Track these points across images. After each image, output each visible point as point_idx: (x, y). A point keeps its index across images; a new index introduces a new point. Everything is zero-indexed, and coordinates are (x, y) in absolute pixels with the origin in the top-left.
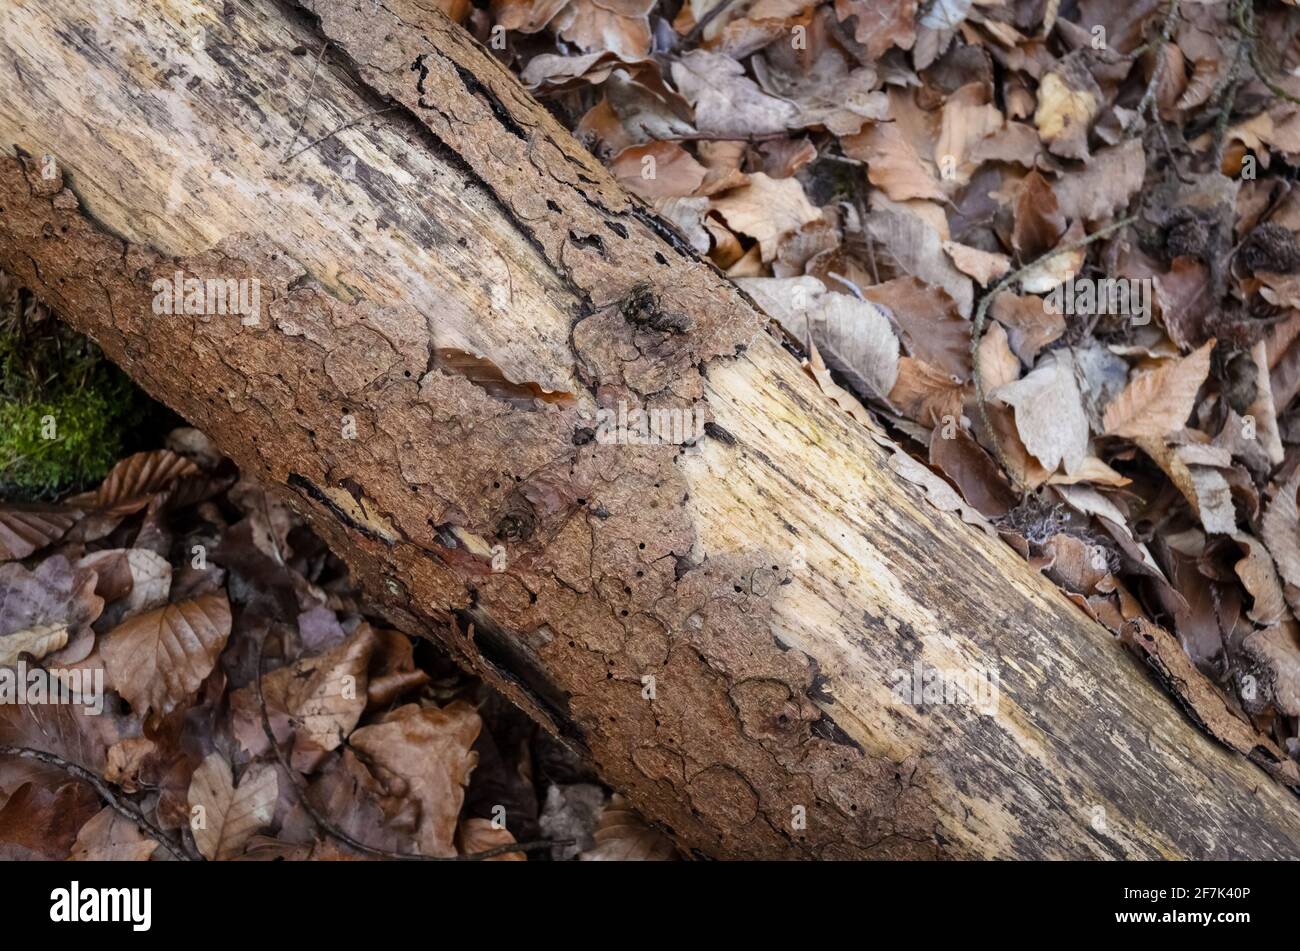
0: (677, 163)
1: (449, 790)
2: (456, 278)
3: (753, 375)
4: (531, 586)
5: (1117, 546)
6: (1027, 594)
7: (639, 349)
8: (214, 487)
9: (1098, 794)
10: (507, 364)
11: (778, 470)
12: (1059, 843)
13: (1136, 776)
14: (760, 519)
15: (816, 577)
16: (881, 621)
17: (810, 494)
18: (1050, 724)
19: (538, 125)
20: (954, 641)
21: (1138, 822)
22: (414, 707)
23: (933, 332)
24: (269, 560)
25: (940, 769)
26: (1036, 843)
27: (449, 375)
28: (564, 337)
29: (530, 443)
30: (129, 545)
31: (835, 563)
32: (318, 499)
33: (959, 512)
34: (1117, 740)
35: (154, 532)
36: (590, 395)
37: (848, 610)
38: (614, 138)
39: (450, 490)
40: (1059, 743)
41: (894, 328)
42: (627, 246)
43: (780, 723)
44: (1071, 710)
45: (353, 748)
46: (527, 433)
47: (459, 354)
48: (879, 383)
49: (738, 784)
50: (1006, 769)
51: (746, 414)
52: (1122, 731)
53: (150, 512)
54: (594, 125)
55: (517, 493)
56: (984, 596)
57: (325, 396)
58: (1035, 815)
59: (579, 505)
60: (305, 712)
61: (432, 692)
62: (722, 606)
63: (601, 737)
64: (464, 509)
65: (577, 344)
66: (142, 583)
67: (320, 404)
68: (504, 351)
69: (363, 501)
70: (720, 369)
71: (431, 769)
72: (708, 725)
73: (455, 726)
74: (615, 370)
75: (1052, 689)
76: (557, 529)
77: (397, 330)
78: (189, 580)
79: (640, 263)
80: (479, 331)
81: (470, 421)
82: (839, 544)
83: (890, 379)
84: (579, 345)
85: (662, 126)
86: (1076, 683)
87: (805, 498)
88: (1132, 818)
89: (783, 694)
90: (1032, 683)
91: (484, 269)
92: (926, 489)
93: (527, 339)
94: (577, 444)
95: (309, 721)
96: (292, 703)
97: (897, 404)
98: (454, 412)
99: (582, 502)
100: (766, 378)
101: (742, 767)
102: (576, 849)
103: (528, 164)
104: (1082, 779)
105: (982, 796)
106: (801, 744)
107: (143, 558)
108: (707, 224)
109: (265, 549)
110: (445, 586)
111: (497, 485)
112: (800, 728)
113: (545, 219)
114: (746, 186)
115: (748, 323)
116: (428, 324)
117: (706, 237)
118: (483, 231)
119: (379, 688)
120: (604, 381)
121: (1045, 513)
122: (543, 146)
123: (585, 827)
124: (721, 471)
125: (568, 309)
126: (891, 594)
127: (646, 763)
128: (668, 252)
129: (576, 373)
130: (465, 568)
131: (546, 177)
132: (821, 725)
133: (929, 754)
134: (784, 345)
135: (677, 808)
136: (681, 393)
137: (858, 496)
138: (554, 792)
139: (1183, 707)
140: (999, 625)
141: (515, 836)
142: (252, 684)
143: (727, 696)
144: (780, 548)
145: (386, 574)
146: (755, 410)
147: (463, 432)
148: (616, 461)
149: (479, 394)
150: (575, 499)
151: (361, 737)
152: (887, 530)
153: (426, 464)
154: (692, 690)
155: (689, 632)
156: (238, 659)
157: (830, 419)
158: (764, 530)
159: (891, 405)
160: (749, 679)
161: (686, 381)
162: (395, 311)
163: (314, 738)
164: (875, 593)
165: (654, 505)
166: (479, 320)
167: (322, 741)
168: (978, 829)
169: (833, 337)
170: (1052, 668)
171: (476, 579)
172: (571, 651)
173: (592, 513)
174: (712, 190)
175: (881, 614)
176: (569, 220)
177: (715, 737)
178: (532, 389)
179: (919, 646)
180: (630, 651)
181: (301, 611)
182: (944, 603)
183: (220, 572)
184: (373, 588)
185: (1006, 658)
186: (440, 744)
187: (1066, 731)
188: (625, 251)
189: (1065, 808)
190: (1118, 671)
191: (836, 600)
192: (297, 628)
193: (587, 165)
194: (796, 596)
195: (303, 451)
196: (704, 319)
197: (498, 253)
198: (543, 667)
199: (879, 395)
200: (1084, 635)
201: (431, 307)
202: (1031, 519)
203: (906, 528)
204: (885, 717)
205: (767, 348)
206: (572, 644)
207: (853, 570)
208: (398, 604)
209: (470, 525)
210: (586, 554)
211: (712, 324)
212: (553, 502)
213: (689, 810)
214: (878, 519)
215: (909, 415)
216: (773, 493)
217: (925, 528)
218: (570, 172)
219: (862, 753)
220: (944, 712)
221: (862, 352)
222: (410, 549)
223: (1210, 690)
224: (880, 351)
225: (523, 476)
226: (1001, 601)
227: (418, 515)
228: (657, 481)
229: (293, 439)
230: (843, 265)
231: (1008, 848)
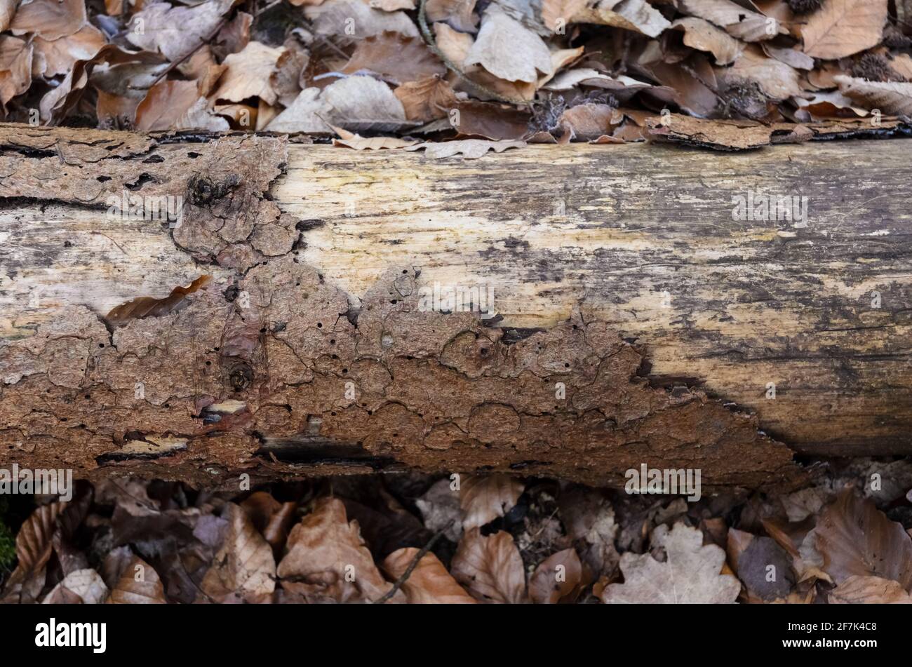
0: (174, 92)
1: (359, 555)
2: (82, 268)
3: (304, 175)
4: (281, 402)
5: (606, 90)
6: (568, 162)
7: (220, 217)
8: (84, 505)
9: (698, 239)
10: (154, 290)
11: (361, 216)
12: (698, 284)
13: (711, 209)
14: (374, 252)
15: (434, 257)
16: (492, 249)
17: (392, 213)
18: (638, 223)
19: (58, 141)
20: (544, 224)
21: (733, 234)
22: (297, 526)
23: (402, 60)
24: (149, 517)
25: (597, 302)
26: (686, 296)
27: (125, 325)
28: (174, 247)
29: (205, 323)
30: (61, 578)
31: (438, 239)
32: (124, 459)
33: (492, 149)
34: (685, 199)
35: (69, 559)
36: (216, 267)
37: (468, 260)
38: (127, 109)
39: (185, 389)
40: (652, 229)
41: (377, 78)
42: (167, 165)
43: (484, 356)
44: (644, 205)
45: (285, 579)
46: (198, 319)
47: (120, 309)
48: (394, 116)
49: (494, 409)
50: (634, 270)
51: (317, 200)
52: (683, 191)
53: (57, 551)
54: (106, 111)
55: (223, 358)
56: (541, 184)
57: (68, 399)
58: (672, 281)
59: (264, 334)
60: (240, 583)
61: (304, 509)
62: (393, 319)
63: (400, 450)
64: (204, 392)
65: (182, 245)
66: (86, 593)
67: (70, 406)
68: (145, 285)
69: (147, 438)
70: (281, 188)
71: (339, 551)
72: (447, 392)
73: (329, 516)
74: (216, 241)
75: (623, 203)
76: (264, 358)
77: (73, 327)
78: (112, 568)
79: (180, 169)
80: (121, 286)
81: (160, 341)
82: (433, 227)
83: (398, 108)
84: (184, 245)
85: (146, 78)
86: (635, 187)
87: (390, 218)
88: (728, 235)
89: (471, 338)
90: (609, 209)
91: (94, 249)
92: (460, 153)
93: (153, 267)
94: (231, 301)
95: (247, 586)
96: (229, 585)
97: (416, 119)
98: (147, 344)
99: (263, 330)
100: (314, 170)
101: (487, 398)
102: (458, 525)
103: (68, 167)
104: (682, 238)
105: (634, 296)
106: (506, 356)
107: (74, 579)
108: (217, 112)
109: (142, 514)
110: (236, 444)
111: (208, 363)
112: (498, 348)
113: (104, 190)
114: (226, 70)
115: (275, 148)
116: (88, 308)
117: (221, 120)
118: (74, 228)
119: (271, 533)
120: (216, 253)
121: (547, 108)
122: (70, 149)
123: (454, 508)
124: (328, 245)
125: (161, 230)
126: (485, 229)
127: (436, 443)
128: (196, 148)
129: (197, 262)
130: (237, 424)
131: (85, 166)
132: (508, 336)
133: (584, 299)
134: (314, 142)
135: (477, 452)
136: (267, 221)
137: (421, 191)
138: (421, 504)
139: (711, 148)
140: (563, 193)
141: (415, 547)
142: (198, 594)
143: (442, 366)
144: (399, 258)
145: (201, 467)
146: (320, 194)
147: (163, 350)
148: (262, 291)
149: (152, 321)
150: (258, 332)
151: (282, 570)
152: (454, 195)
153: (159, 387)
154: (421, 380)
155: (389, 349)
156: (178, 587)
157: (372, 162)
158: (382, 256)
159: (413, 123)
160: (445, 346)
161: (264, 212)
162: (62, 317)
163: (258, 592)
164: (475, 236)
165: (306, 296)
166: (116, 280)
167: (264, 590)
168: (647, 316)
169: (346, 113)
170: (614, 191)
171: (249, 425)
172: (337, 418)
173: (274, 332)
174: (206, 90)
175: (488, 245)
176: (119, 179)
177: (457, 395)
178: (178, 293)
179: (526, 244)
180: (367, 388)
181: (192, 530)
182: (522, 207)
183: (126, 548)
184: (205, 481)
185: (582, 208)
186: (331, 533)
187: (650, 219)
188: (167, 169)
189: (685, 262)
190: (656, 160)
191: (456, 259)
192: (198, 541)
193: (109, 138)
194: (431, 277)
195: (88, 440)
196: (246, 167)
197: (93, 233)
198: (333, 440)
199: (401, 122)
200: (620, 157)
201: (82, 296)
202: (543, 118)
203: (464, 185)
204: (541, 300)
205: (303, 152)
206: (333, 414)
207: (452, 235)
208: (225, 478)
209: (216, 399)
210: (293, 357)
211: (253, 166)
212: (248, 344)
213: (483, 447)
214: (444, 193)
215: (428, 120)
216: (369, 231)
217: (476, 176)
218: (99, 151)
219: (544, 331)
220: (571, 269)
221: (370, 108)
222: (198, 442)
223: (720, 125)
224: (379, 97)
225: (217, 345)
226: (554, 179)
227: (181, 417)
228: (295, 282)
229: (76, 439)
230: (323, 67)
231: (673, 312)
